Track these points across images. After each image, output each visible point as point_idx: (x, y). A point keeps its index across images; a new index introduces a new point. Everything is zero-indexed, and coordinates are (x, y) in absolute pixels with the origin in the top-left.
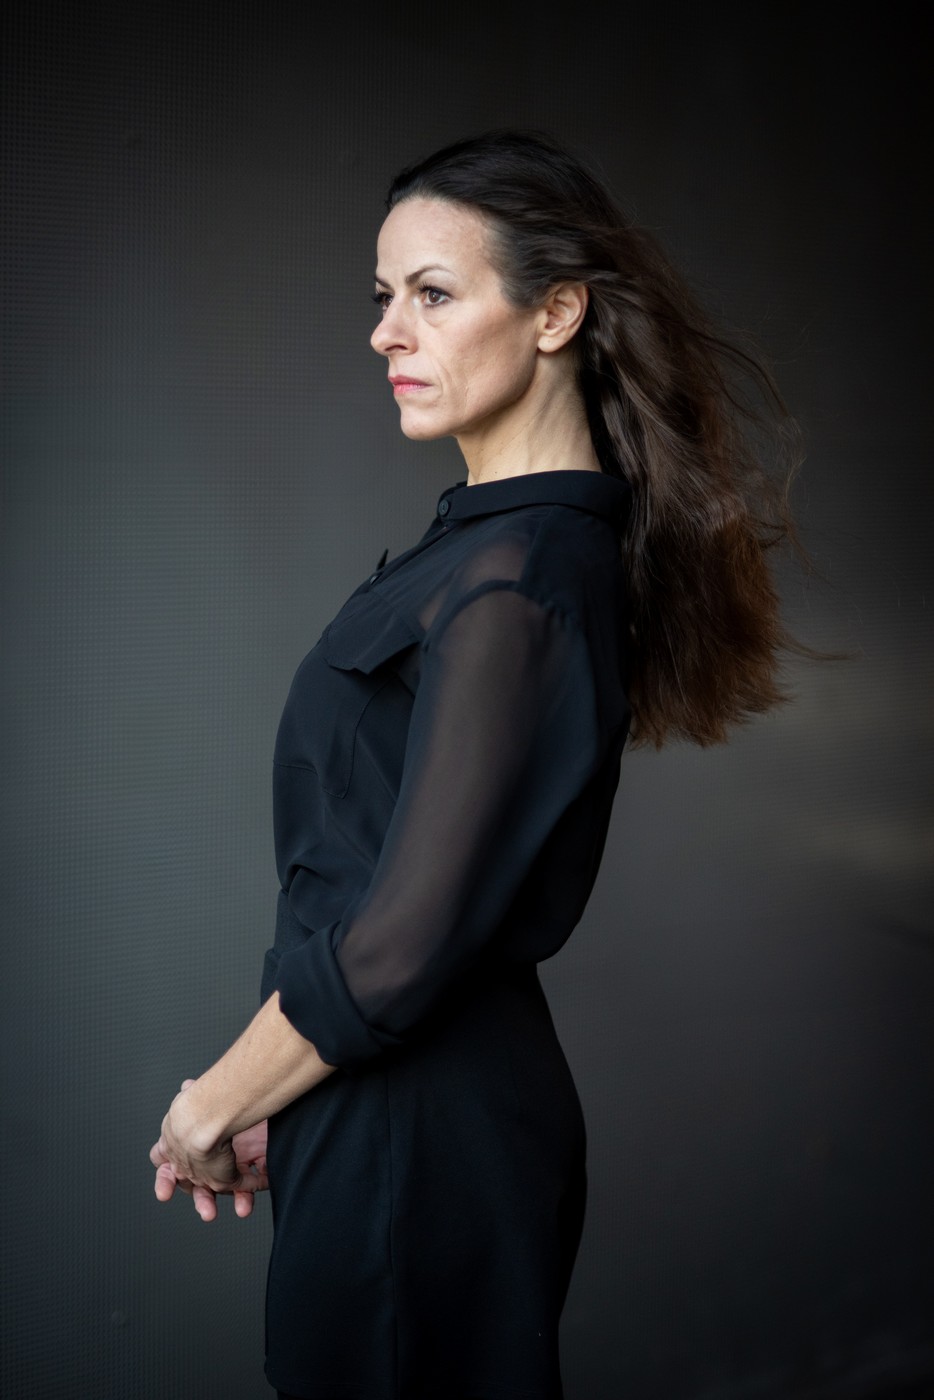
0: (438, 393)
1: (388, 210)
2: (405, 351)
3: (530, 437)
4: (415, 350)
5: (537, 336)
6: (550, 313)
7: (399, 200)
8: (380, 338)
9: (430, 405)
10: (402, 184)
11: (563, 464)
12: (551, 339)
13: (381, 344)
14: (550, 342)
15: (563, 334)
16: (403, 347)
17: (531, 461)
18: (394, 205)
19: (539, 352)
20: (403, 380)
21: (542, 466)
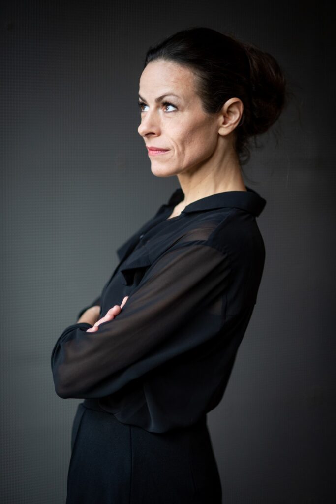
0: (172, 154)
1: (145, 65)
2: (154, 136)
3: (215, 176)
4: (159, 134)
5: (219, 127)
6: (225, 117)
7: (152, 60)
8: (142, 129)
9: (167, 161)
10: (153, 53)
11: (230, 189)
12: (224, 129)
13: (143, 133)
14: (224, 131)
15: (231, 127)
16: (153, 134)
17: (216, 187)
18: (148, 63)
19: (219, 135)
20: (153, 149)
21: (221, 190)
